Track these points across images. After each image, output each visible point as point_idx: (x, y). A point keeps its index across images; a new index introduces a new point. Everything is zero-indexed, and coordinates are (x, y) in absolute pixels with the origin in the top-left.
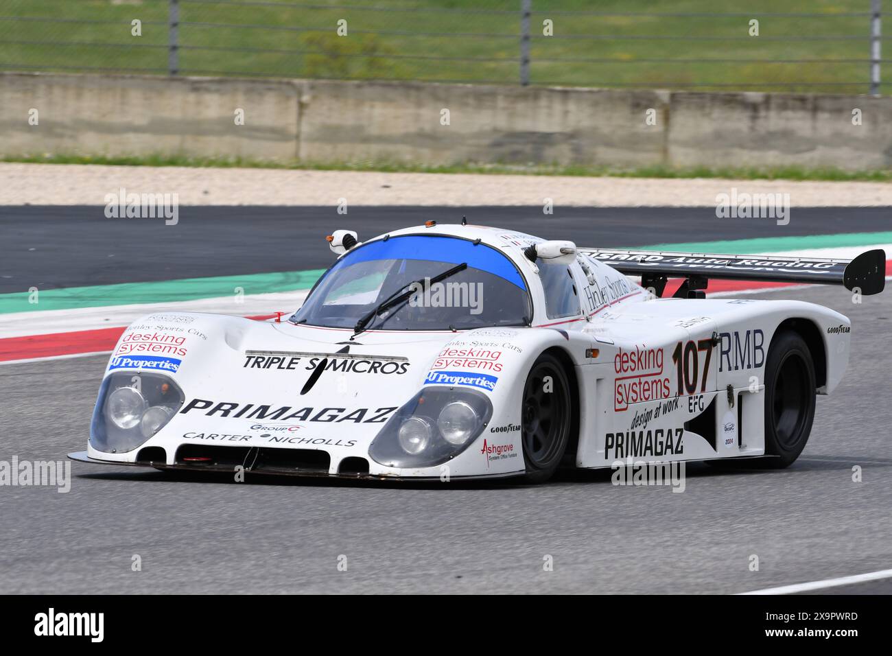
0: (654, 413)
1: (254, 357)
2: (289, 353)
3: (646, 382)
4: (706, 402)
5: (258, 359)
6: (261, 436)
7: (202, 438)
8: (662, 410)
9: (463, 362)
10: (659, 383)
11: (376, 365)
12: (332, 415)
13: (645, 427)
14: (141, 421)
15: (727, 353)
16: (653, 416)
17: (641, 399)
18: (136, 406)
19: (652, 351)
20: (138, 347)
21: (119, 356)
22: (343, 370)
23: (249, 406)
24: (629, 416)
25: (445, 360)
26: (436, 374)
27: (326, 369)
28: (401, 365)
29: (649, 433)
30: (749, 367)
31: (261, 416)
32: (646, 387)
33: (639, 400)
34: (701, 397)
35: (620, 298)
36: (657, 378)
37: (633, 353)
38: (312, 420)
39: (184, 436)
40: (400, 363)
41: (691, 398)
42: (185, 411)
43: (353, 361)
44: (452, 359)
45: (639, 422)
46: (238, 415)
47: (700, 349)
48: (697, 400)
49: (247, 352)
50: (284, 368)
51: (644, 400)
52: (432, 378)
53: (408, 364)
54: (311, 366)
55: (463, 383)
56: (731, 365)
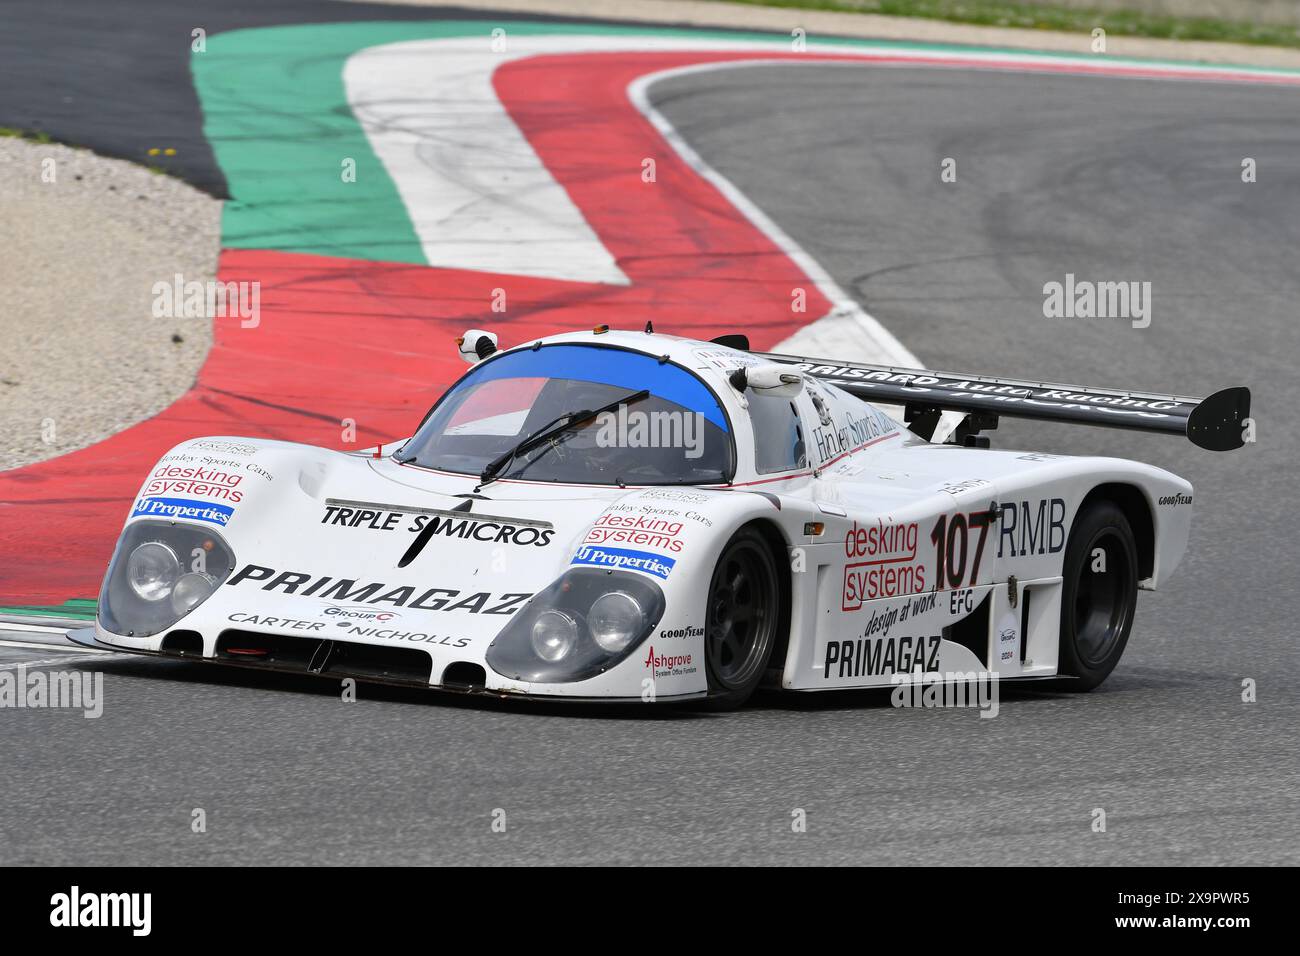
0: (899, 614)
1: (338, 509)
2: (386, 507)
3: (891, 571)
4: (976, 600)
5: (342, 512)
6: (338, 625)
7: (255, 622)
8: (911, 610)
9: (629, 535)
10: (910, 572)
11: (507, 531)
12: (440, 600)
13: (885, 634)
14: (172, 590)
15: (1010, 531)
16: (898, 617)
17: (882, 594)
18: (166, 571)
19: (902, 526)
20: (174, 486)
21: (148, 497)
22: (460, 536)
23: (325, 580)
24: (862, 619)
25: (603, 530)
26: (589, 551)
27: (438, 533)
28: (542, 533)
29: (892, 642)
30: (1041, 551)
31: (341, 596)
32: (891, 577)
33: (878, 595)
34: (970, 592)
35: (866, 442)
36: (906, 565)
37: (874, 529)
38: (412, 606)
39: (230, 618)
40: (541, 530)
41: (954, 594)
42: (234, 582)
43: (475, 524)
44: (613, 530)
45: (878, 626)
46: (308, 593)
47: (971, 526)
48: (963, 597)
49: (329, 501)
50: (378, 527)
51: (886, 595)
52: (583, 555)
53: (552, 533)
54: (416, 527)
55: (625, 566)
56: (1016, 549)
